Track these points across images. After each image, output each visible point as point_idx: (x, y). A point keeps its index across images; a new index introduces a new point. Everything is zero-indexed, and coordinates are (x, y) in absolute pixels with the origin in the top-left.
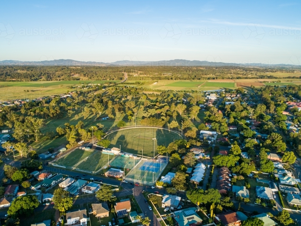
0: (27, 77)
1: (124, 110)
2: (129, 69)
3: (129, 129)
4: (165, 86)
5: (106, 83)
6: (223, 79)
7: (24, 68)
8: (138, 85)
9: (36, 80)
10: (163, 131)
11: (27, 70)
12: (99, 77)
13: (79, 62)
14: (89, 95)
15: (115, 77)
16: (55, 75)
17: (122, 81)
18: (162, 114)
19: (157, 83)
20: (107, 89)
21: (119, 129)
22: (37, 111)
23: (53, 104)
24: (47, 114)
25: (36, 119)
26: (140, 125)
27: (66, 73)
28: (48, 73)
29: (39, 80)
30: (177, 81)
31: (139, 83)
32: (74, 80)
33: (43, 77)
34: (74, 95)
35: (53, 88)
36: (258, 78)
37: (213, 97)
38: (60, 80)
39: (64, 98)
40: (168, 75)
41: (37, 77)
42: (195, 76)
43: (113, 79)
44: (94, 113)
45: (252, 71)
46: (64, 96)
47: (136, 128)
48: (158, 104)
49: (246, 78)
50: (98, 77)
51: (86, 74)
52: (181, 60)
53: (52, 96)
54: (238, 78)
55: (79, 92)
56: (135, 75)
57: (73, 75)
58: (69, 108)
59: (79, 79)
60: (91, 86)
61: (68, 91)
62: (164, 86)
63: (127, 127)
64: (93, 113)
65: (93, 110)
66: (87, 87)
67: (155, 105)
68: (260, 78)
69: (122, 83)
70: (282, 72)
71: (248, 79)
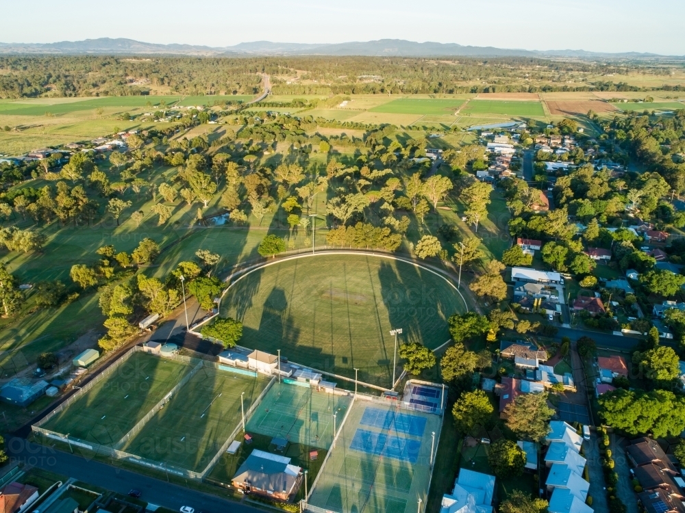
0: (12, 87)
1: (273, 192)
2: (274, 64)
3: (296, 262)
4: (369, 111)
5: (216, 103)
6: (509, 92)
7: (5, 62)
8: (299, 109)
9: (35, 94)
10: (398, 268)
11: (13, 67)
12: (198, 87)
13: (148, 44)
14: (174, 142)
15: (240, 87)
16: (85, 82)
17: (259, 97)
18: (385, 206)
19: (346, 102)
20: (222, 120)
21: (265, 260)
22: (20, 202)
23: (69, 172)
24: (49, 210)
25: (12, 231)
26: (325, 247)
27: (113, 76)
28: (66, 77)
29: (43, 95)
30: (395, 97)
31: (302, 104)
32: (134, 94)
33: (53, 86)
34: (133, 142)
35: (78, 120)
36: (591, 90)
37: (505, 147)
38: (98, 95)
39: (105, 151)
40: (373, 79)
41: (38, 87)
42: (440, 84)
43: (235, 92)
44: (189, 201)
45: (572, 70)
46: (104, 143)
47: (316, 258)
48: (364, 171)
49: (565, 89)
50: (195, 86)
51: (166, 79)
52: (397, 42)
53: (72, 144)
54: (544, 90)
55: (146, 133)
56: (290, 80)
57: (131, 81)
58: (115, 187)
59: (147, 93)
60: (178, 112)
61: (118, 130)
62: (366, 113)
63: (287, 252)
64: (184, 203)
65: (185, 193)
66: (167, 115)
67: (357, 175)
68: (597, 89)
69: (258, 104)
70: (644, 73)
71: (568, 90)
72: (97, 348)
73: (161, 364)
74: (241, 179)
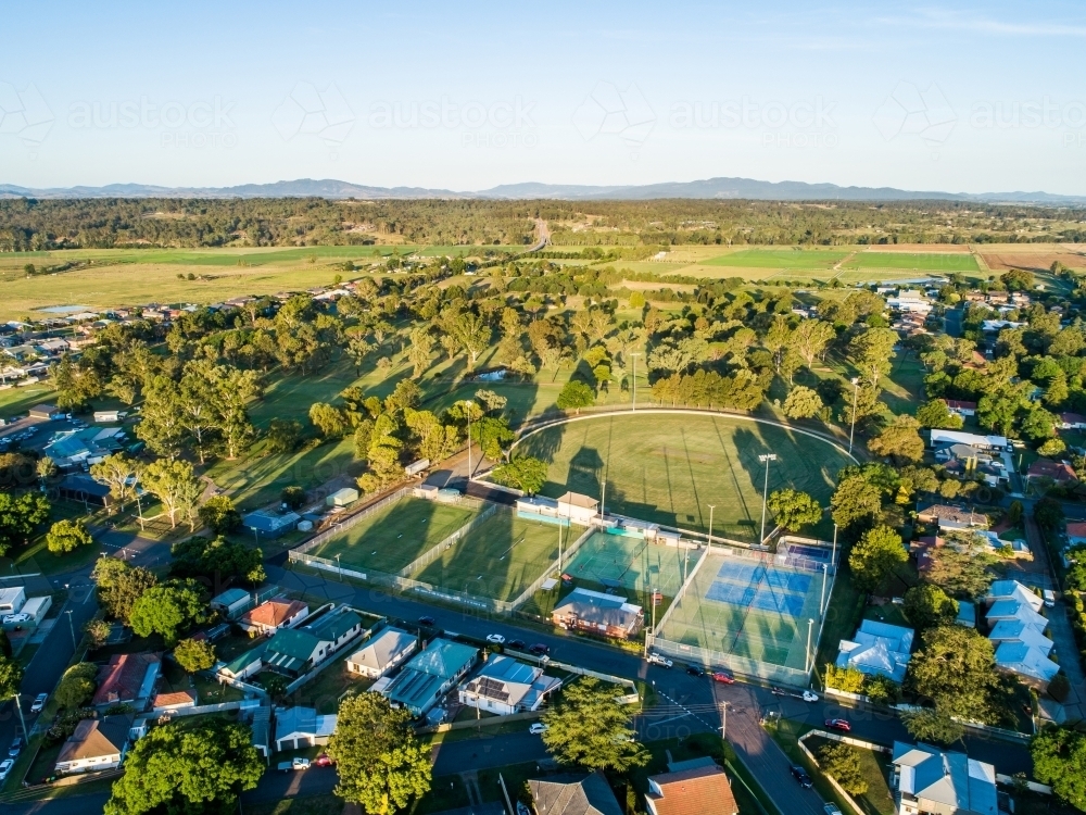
0: (188, 233)
1: (568, 342)
2: (552, 208)
4: (699, 264)
5: (472, 252)
6: (920, 242)
7: (177, 205)
8: (593, 261)
9: (218, 243)
11: (188, 212)
12: (444, 235)
13: (365, 187)
14: (420, 291)
15: (505, 235)
16: (286, 228)
17: (533, 247)
19: (664, 253)
20: (483, 271)
21: (565, 416)
22: (230, 344)
23: (286, 318)
24: (268, 354)
25: (228, 369)
26: (650, 405)
27: (324, 221)
28: (260, 221)
29: (229, 244)
30: (738, 248)
31: (598, 255)
32: (354, 243)
33: (243, 233)
34: (363, 289)
35: (283, 270)
36: (1060, 241)
37: (916, 304)
38: (303, 244)
39: (327, 300)
40: (703, 226)
41: (223, 235)
42: (808, 233)
43: (497, 242)
44: (451, 354)
45: (1024, 216)
46: (323, 293)
48: (700, 324)
49: (1013, 240)
50: (440, 234)
51: (398, 225)
53: (280, 294)
54: (979, 240)
55: (380, 284)
56: (577, 227)
57: (350, 228)
58: (350, 333)
59: (372, 242)
60: (418, 263)
61: (339, 279)
62: (694, 266)
63: (595, 408)
64: (446, 355)
65: (446, 341)
66: (404, 265)
67: (691, 328)
68: (1068, 240)
69: (532, 255)
71: (1019, 241)
72: (355, 486)
73: (438, 509)
74: (524, 329)
